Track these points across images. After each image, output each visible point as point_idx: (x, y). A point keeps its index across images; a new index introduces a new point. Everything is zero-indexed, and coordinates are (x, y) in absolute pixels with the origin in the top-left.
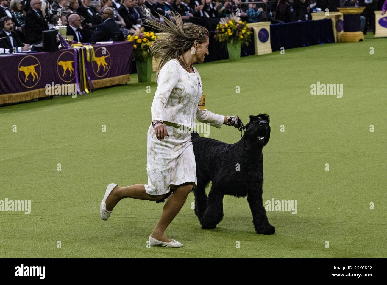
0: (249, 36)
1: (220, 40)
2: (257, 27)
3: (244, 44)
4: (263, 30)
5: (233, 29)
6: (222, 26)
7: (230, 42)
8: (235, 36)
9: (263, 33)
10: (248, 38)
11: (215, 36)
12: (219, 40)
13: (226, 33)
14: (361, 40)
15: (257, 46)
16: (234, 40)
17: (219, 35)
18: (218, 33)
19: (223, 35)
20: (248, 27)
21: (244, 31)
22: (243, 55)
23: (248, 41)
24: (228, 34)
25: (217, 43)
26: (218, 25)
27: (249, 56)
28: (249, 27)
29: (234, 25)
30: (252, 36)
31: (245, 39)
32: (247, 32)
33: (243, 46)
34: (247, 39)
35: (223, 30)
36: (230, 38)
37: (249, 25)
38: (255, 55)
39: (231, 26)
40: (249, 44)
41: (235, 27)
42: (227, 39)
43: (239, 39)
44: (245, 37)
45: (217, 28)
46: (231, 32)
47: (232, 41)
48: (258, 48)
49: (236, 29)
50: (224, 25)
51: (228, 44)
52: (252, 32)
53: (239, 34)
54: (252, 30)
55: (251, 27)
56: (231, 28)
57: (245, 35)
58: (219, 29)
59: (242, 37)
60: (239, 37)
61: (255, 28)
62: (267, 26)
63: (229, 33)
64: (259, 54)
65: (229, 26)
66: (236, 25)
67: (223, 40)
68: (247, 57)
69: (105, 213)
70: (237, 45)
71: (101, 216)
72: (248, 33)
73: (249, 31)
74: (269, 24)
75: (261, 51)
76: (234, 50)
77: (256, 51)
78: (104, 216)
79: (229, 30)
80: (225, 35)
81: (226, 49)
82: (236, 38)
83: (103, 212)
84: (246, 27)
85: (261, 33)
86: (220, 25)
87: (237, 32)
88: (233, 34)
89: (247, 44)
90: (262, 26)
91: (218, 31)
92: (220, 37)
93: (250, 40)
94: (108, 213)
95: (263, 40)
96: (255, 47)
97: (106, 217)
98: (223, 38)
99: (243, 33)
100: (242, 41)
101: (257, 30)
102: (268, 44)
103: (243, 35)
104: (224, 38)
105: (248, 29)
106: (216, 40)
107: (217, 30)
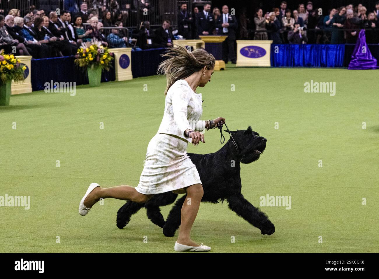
0: (110, 61)
1: (81, 65)
2: (118, 52)
3: (105, 69)
4: (124, 56)
5: (94, 54)
6: (83, 51)
7: (90, 67)
8: (95, 62)
9: (124, 59)
10: (109, 63)
11: (75, 60)
12: (79, 65)
13: (87, 58)
14: (222, 69)
15: (117, 72)
16: (94, 65)
17: (80, 60)
18: (78, 57)
19: (83, 60)
20: (109, 52)
21: (105, 56)
22: (103, 80)
23: (108, 67)
24: (88, 59)
25: (77, 68)
26: (79, 50)
27: (109, 82)
28: (111, 53)
29: (95, 50)
30: (113, 62)
31: (106, 64)
32: (108, 57)
33: (103, 72)
34: (107, 65)
35: (84, 55)
36: (91, 63)
37: (111, 51)
38: (116, 80)
39: (92, 51)
40: (109, 70)
41: (96, 52)
42: (87, 64)
43: (100, 64)
44: (106, 63)
45: (78, 52)
46: (92, 57)
47: (92, 66)
48: (119, 75)
49: (96, 54)
50: (85, 50)
51: (88, 68)
52: (113, 58)
53: (100, 59)
54: (113, 55)
55: (112, 53)
56: (92, 53)
57: (106, 60)
58: (80, 54)
59: (102, 62)
60: (99, 62)
61: (116, 54)
62: (128, 51)
63: (90, 58)
64: (119, 80)
65: (90, 51)
66: (97, 50)
67: (84, 64)
68: (107, 83)
69: (83, 209)
70: (98, 70)
71: (80, 212)
72: (110, 59)
73: (110, 57)
74: (131, 50)
75: (121, 77)
76: (95, 75)
77: (116, 77)
78: (82, 212)
79: (90, 55)
80: (86, 60)
81: (86, 74)
82: (97, 63)
83: (81, 208)
84: (107, 52)
85: (122, 59)
86: (81, 50)
87: (98, 57)
88: (94, 59)
89: (108, 69)
90: (123, 52)
91: (78, 56)
92: (81, 62)
93: (111, 66)
94: (86, 210)
95: (124, 66)
96: (116, 73)
97: (84, 214)
98: (83, 63)
99: (104, 58)
100: (103, 67)
101: (118, 56)
102: (129, 70)
103: (104, 60)
104: (85, 63)
105: (109, 55)
106: (77, 65)
107: (77, 54)
